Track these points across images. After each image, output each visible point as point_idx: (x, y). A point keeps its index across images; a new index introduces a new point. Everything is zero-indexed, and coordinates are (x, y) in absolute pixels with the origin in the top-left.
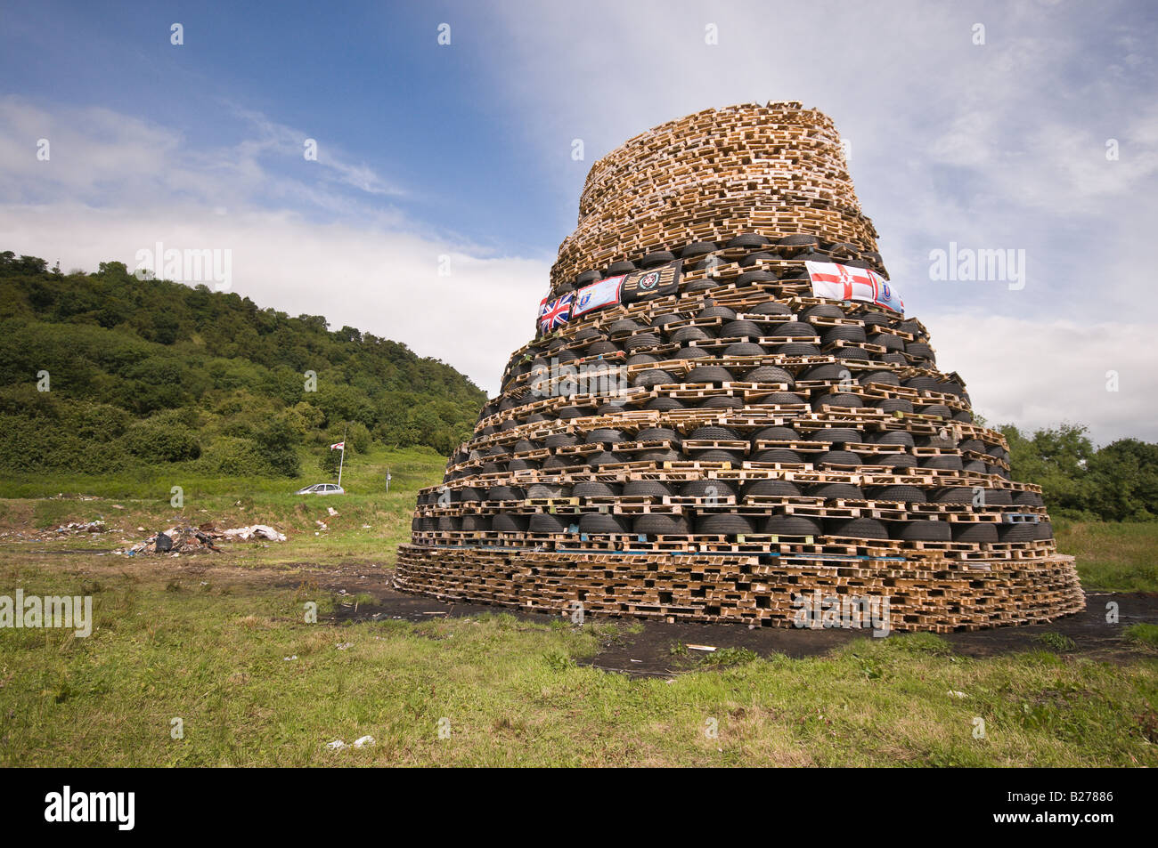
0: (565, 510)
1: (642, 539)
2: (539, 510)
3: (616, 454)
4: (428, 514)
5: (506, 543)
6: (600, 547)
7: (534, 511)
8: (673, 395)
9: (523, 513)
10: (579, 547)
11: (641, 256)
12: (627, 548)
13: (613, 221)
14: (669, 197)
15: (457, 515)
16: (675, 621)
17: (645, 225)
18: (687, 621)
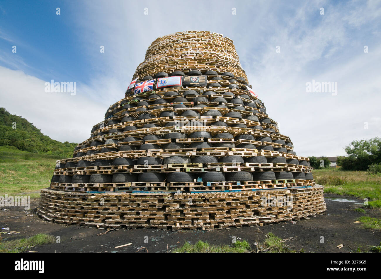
0: (195, 170)
1: (239, 183)
2: (178, 170)
3: (209, 143)
4: (78, 173)
5: (153, 189)
6: (216, 189)
7: (175, 170)
8: (225, 121)
9: (165, 172)
10: (205, 189)
11: (188, 71)
12: (231, 189)
13: (173, 57)
14: (198, 54)
15: (109, 173)
16: (264, 225)
17: (189, 61)
18: (268, 224)
